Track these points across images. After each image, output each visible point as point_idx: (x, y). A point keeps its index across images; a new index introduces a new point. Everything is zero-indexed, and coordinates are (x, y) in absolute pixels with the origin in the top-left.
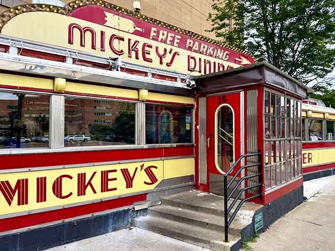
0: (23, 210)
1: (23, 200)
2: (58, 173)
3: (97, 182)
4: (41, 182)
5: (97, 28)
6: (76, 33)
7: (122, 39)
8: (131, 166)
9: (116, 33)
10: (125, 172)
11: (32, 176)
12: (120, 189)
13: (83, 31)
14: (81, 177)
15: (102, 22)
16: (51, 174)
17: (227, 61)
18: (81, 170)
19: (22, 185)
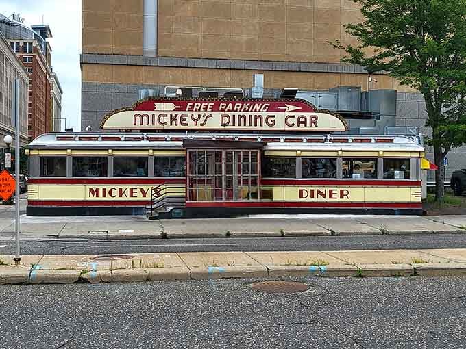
0: (98, 199)
1: (98, 196)
2: (111, 187)
3: (128, 193)
4: (104, 190)
5: (150, 113)
6: (138, 118)
7: (167, 116)
8: (146, 188)
9: (162, 113)
10: (142, 190)
11: (101, 188)
12: (139, 197)
13: (142, 117)
14: (120, 190)
15: (153, 109)
16: (108, 188)
17: (267, 111)
18: (120, 187)
19: (98, 190)
